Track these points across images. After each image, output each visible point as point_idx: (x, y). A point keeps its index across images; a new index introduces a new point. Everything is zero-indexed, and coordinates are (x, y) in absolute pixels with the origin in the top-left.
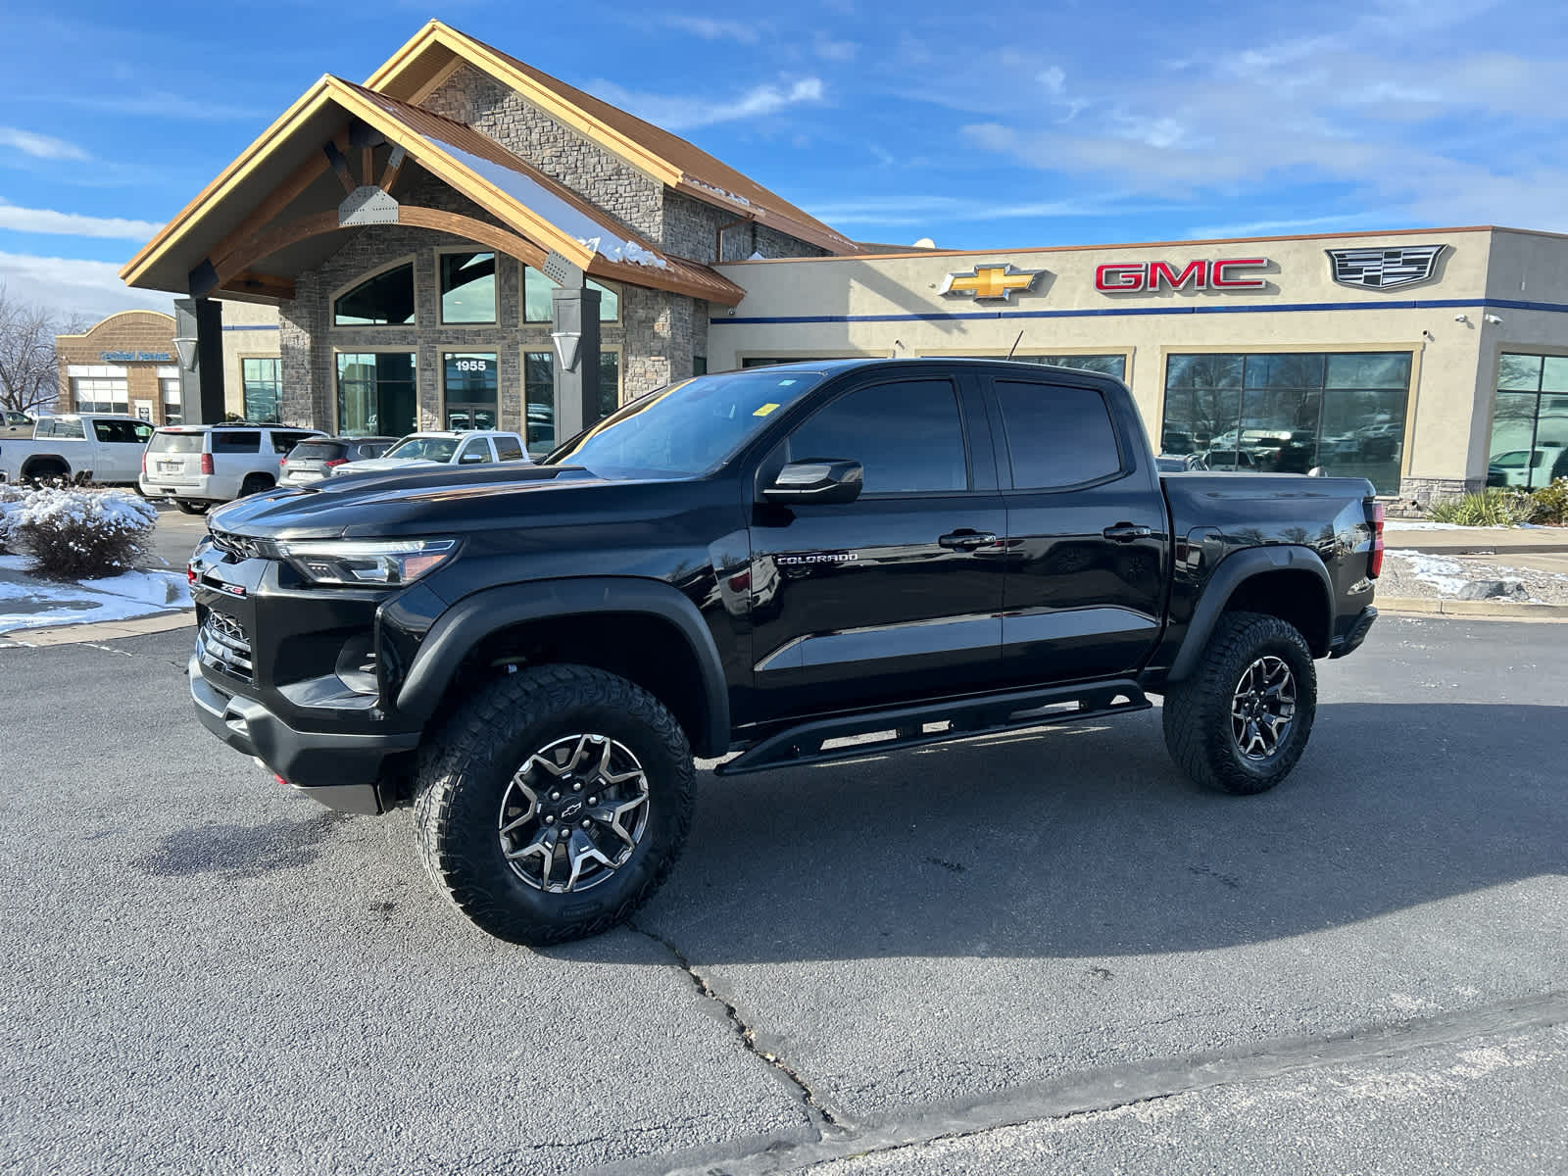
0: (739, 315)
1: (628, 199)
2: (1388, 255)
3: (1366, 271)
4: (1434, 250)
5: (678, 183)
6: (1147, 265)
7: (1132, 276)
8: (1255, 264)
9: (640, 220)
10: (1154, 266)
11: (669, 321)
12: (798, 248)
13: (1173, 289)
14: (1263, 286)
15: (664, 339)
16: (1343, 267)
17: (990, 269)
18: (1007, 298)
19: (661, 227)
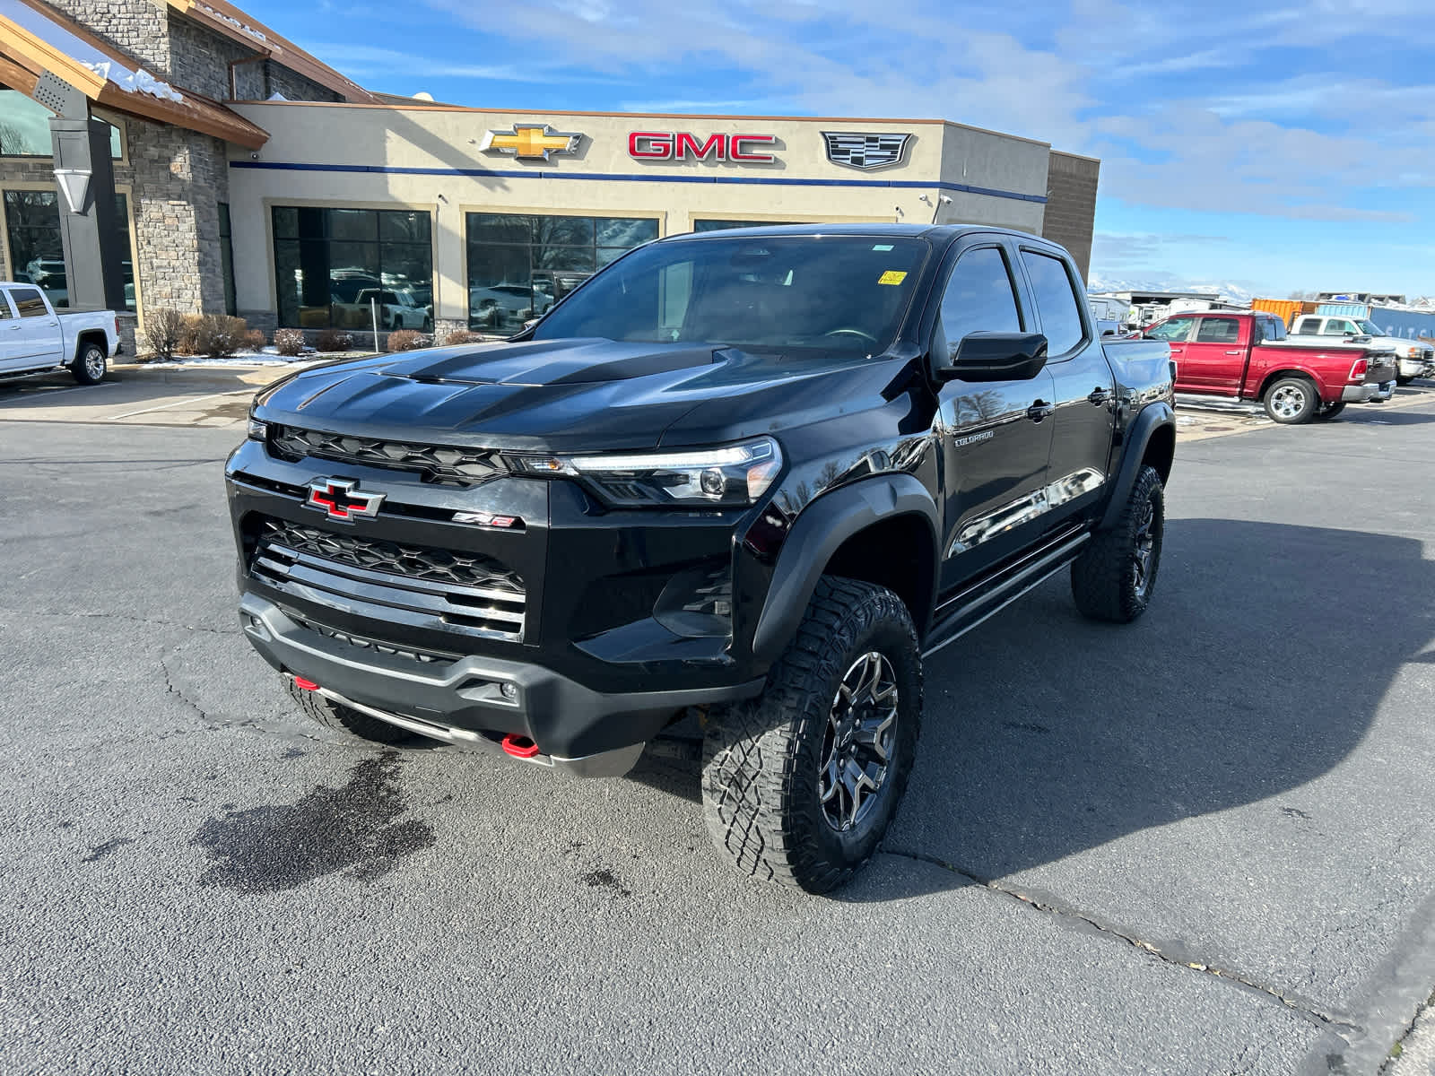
0: (264, 159)
1: (123, 21)
2: (869, 140)
3: (853, 153)
4: (903, 138)
5: (189, 7)
6: (674, 136)
7: (661, 145)
8: (764, 141)
9: (142, 46)
10: (681, 136)
11: (188, 162)
12: (311, 92)
13: (698, 159)
14: (772, 161)
15: (184, 181)
16: (835, 148)
17: (530, 129)
18: (547, 159)
19: (168, 56)
